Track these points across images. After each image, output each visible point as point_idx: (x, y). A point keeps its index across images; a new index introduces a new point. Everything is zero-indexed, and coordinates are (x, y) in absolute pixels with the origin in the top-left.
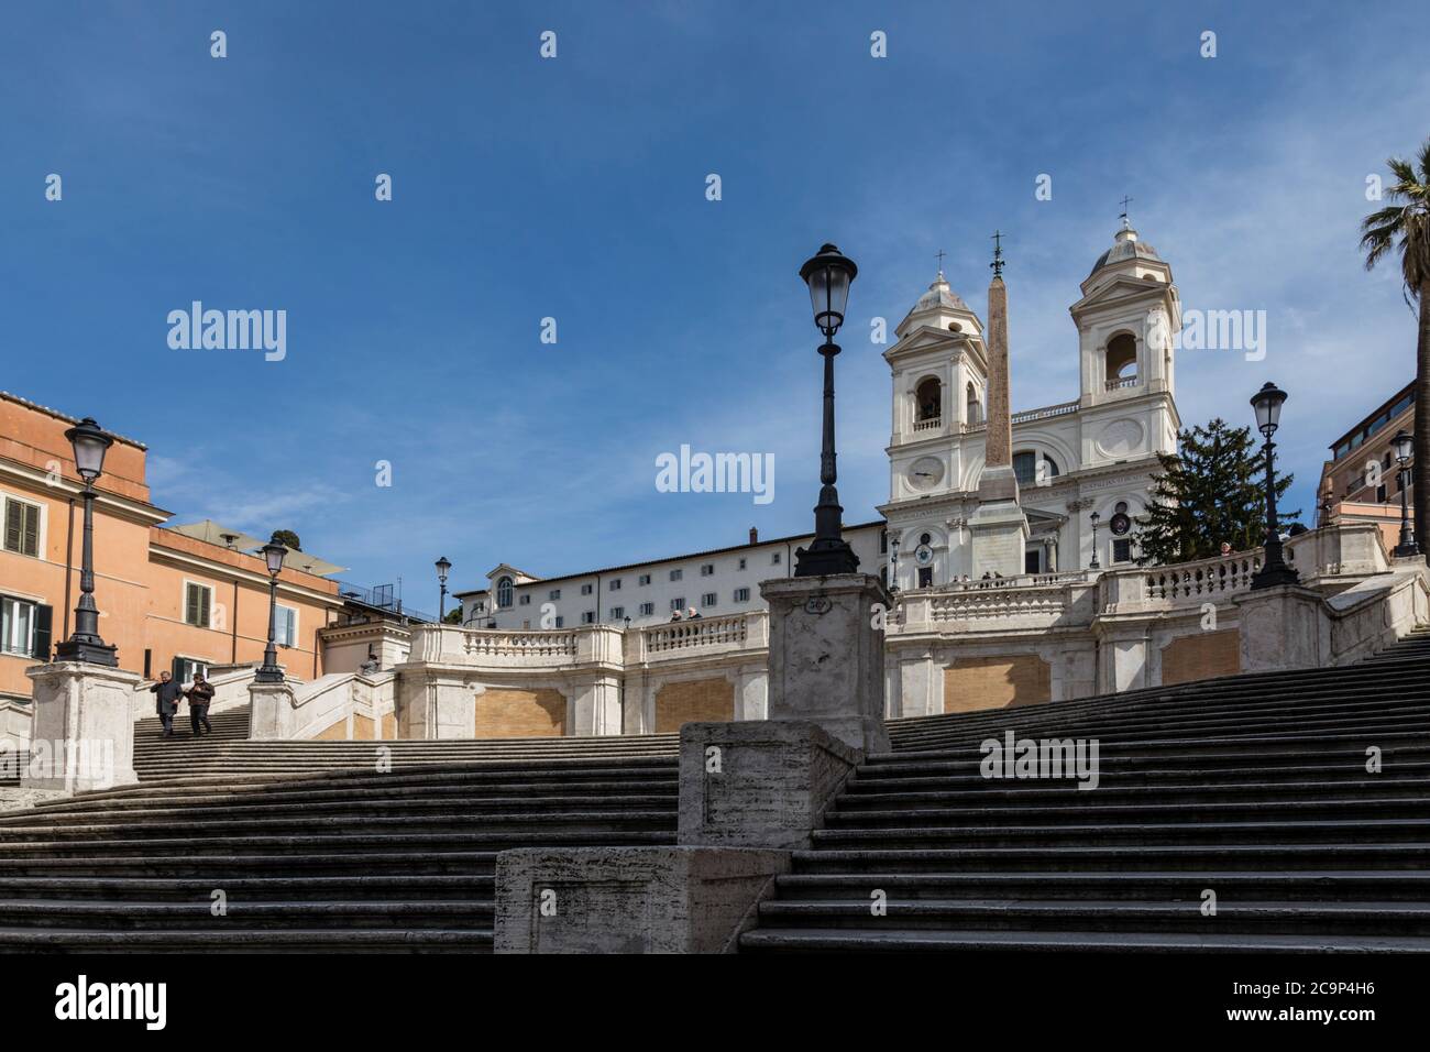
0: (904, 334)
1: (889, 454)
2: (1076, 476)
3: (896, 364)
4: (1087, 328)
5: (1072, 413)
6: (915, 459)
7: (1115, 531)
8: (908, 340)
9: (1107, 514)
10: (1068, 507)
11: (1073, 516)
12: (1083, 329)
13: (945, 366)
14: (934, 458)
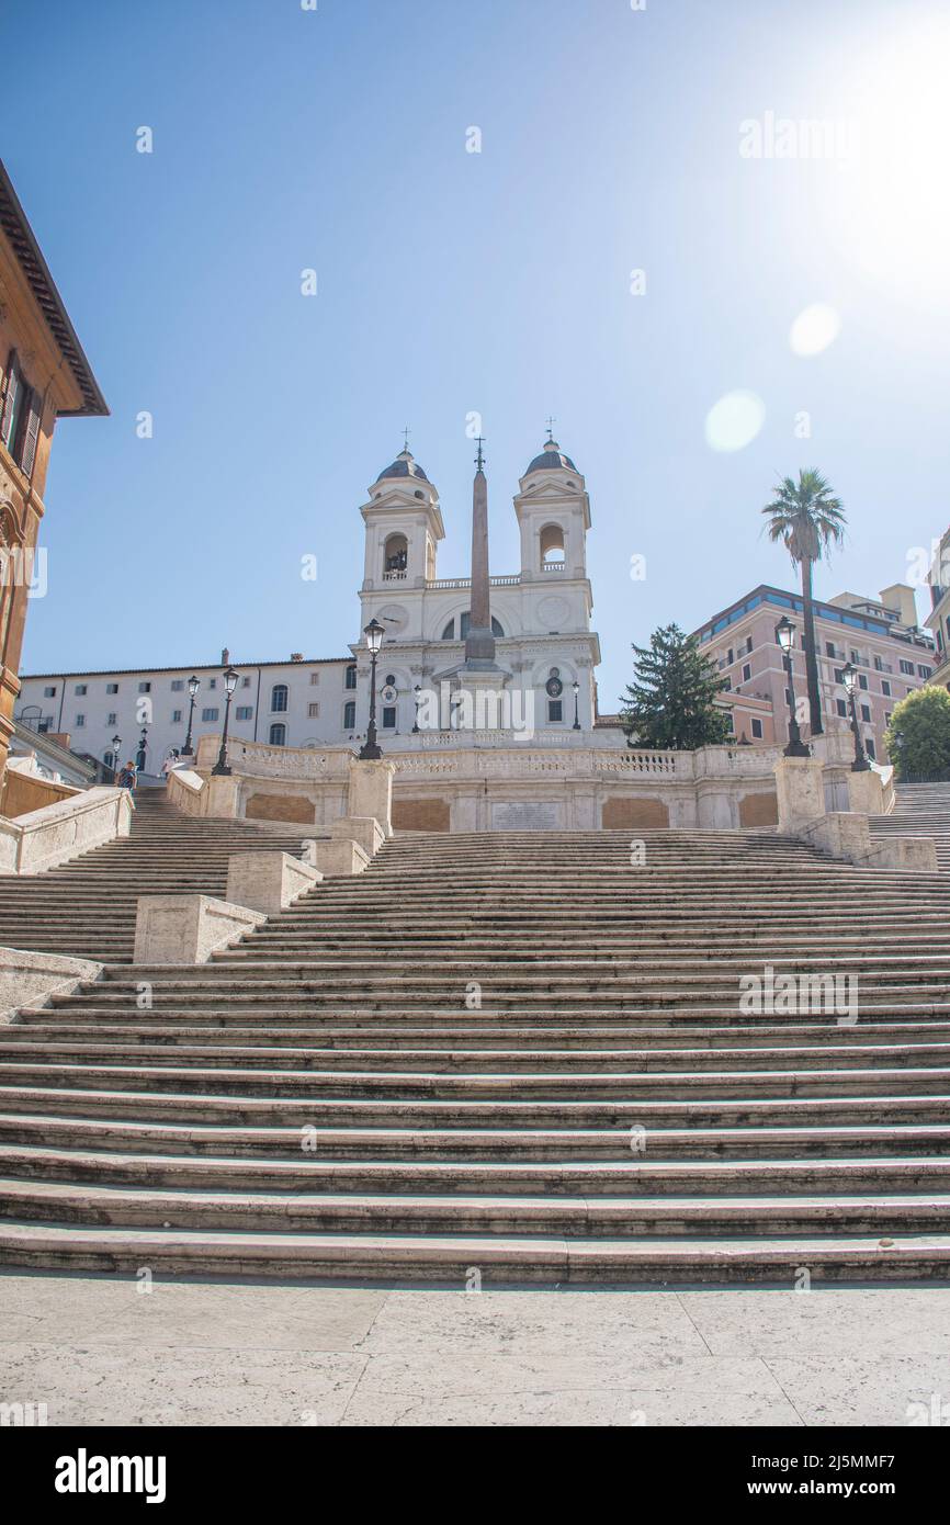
0: (377, 492)
1: (361, 597)
2: (519, 640)
3: (369, 517)
4: (527, 516)
5: (517, 584)
6: (382, 605)
7: (550, 693)
8: (380, 500)
9: (544, 677)
10: (512, 666)
11: (517, 675)
12: (521, 516)
13: (410, 527)
14: (401, 607)
